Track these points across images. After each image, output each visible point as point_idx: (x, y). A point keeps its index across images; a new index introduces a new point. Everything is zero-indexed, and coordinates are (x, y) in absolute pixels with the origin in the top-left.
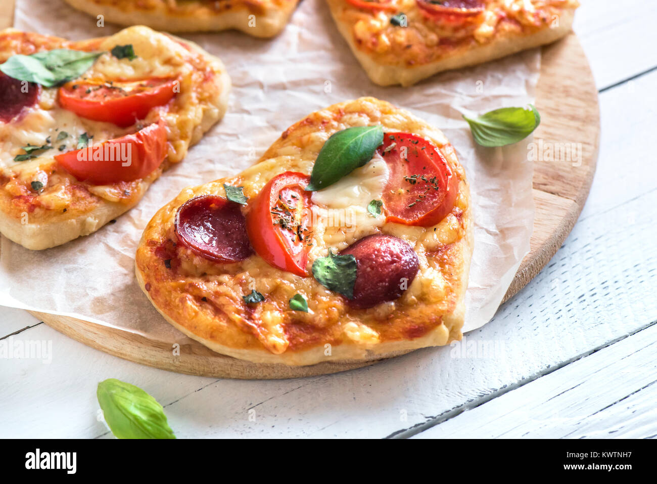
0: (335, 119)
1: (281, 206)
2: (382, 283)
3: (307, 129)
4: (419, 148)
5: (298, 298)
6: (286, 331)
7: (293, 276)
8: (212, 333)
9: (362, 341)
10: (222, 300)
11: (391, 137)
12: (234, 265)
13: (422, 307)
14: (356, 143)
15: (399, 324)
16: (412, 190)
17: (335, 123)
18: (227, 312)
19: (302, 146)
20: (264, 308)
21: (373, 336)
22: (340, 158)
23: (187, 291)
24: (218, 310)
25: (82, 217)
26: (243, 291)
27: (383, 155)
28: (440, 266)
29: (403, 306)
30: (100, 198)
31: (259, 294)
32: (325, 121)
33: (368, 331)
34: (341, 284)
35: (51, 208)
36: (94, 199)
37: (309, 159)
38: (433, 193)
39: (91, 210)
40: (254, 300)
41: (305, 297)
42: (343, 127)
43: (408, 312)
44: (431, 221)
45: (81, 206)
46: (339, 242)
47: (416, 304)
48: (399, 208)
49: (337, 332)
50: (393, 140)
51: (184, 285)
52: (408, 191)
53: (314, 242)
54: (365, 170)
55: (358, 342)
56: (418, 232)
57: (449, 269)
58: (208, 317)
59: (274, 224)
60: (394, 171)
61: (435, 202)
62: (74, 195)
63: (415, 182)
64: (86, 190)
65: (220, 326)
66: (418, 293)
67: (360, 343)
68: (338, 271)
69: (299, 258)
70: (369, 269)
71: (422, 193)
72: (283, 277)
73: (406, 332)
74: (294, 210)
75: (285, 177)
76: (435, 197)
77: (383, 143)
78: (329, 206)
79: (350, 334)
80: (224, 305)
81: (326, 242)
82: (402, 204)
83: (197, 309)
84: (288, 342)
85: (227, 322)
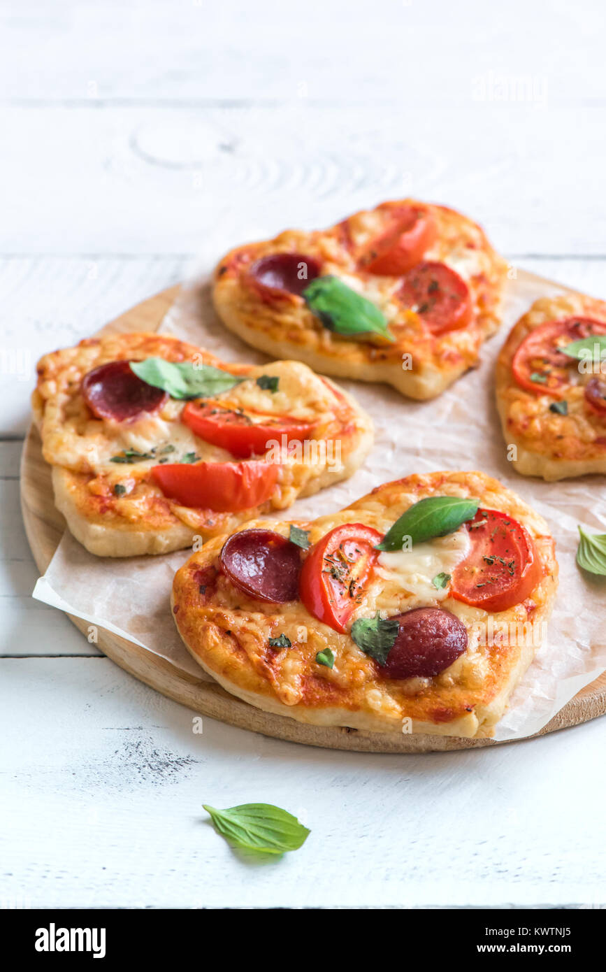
0: (433, 485)
1: (339, 556)
2: (420, 655)
3: (400, 489)
4: (508, 529)
5: (327, 652)
6: (303, 683)
7: (329, 630)
8: (225, 668)
9: (382, 712)
10: (247, 637)
11: (484, 513)
12: (272, 605)
13: (457, 692)
14: (443, 510)
15: (427, 703)
16: (487, 571)
17: (432, 490)
18: (248, 651)
19: (388, 504)
20: (288, 654)
21: (394, 709)
22: (421, 523)
23: (213, 620)
24: (240, 647)
25: (153, 533)
26: (272, 633)
27: (471, 530)
28: (490, 654)
29: (438, 684)
30: (179, 519)
31: (287, 640)
32: (421, 484)
33: (391, 702)
34: (377, 647)
35: (123, 514)
36: (173, 519)
37: (390, 519)
38: (508, 577)
39: (164, 528)
40: (279, 644)
41: (334, 653)
42: (438, 494)
43: (440, 694)
44: (495, 606)
45: (155, 521)
46: (391, 607)
47: (452, 687)
48: (466, 587)
49: (358, 696)
50: (485, 517)
51: (213, 614)
52: (482, 571)
53: (365, 602)
54: (445, 541)
55: (377, 712)
56: (479, 613)
57: (500, 659)
58: (227, 652)
59: (324, 572)
60: (476, 548)
61: (505, 587)
62: (151, 508)
63: (492, 562)
64: (168, 507)
65: (236, 662)
66: (457, 675)
67: (380, 714)
68: (378, 634)
69: (342, 614)
70: (410, 638)
71: (495, 576)
72: (318, 629)
73: (432, 713)
74: (352, 564)
75: (354, 529)
76: (508, 582)
77: (474, 518)
78: (394, 570)
79: (371, 701)
80: (246, 642)
81: (378, 604)
82: (472, 583)
83: (217, 640)
84: (302, 695)
85: (244, 660)
